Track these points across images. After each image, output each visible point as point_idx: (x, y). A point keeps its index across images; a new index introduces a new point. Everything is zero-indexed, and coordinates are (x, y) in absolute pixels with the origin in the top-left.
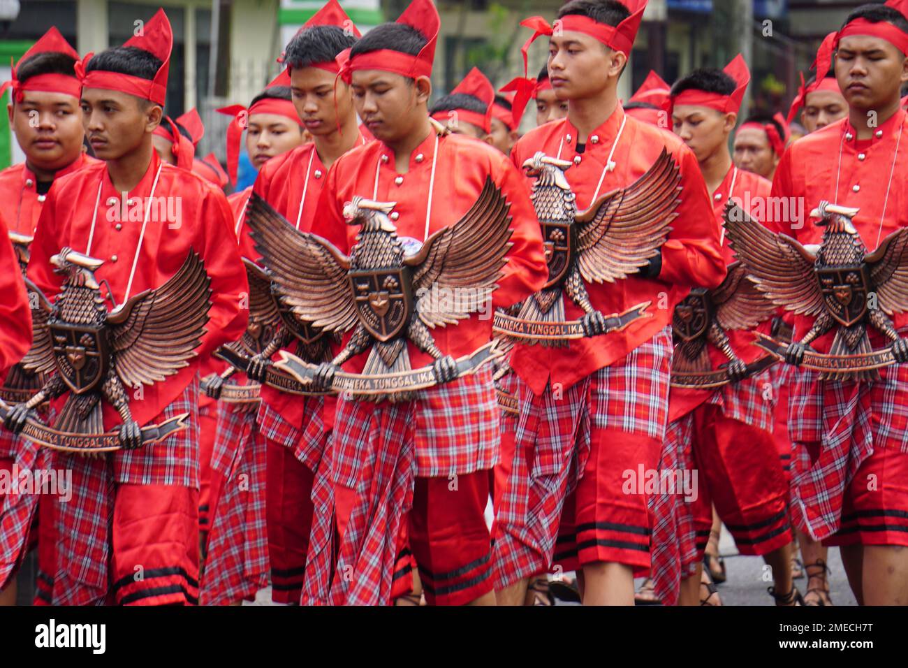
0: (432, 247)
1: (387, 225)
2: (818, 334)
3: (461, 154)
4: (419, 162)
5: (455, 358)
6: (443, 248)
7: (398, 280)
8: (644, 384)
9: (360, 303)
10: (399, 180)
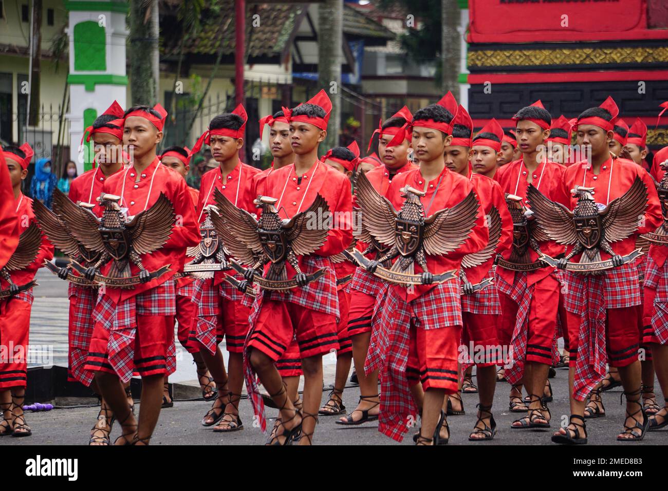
0: (611, 207)
1: (591, 198)
3: (624, 167)
4: (604, 169)
5: (621, 256)
6: (616, 207)
7: (596, 221)
9: (578, 232)
10: (595, 178)
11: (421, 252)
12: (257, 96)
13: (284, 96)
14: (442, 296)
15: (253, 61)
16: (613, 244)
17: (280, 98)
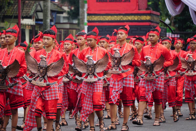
1: (92, 59)
2: (146, 74)
3: (101, 50)
4: (95, 50)
5: (100, 77)
6: (99, 62)
7: (93, 66)
8: (130, 80)
9: (87, 69)
10: (93, 53)
11: (46, 76)
12: (25, 28)
13: (33, 28)
14: (52, 89)
15: (23, 18)
16: (97, 73)
17: (31, 29)
